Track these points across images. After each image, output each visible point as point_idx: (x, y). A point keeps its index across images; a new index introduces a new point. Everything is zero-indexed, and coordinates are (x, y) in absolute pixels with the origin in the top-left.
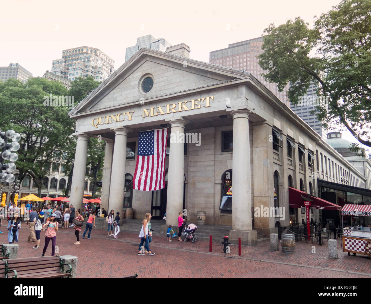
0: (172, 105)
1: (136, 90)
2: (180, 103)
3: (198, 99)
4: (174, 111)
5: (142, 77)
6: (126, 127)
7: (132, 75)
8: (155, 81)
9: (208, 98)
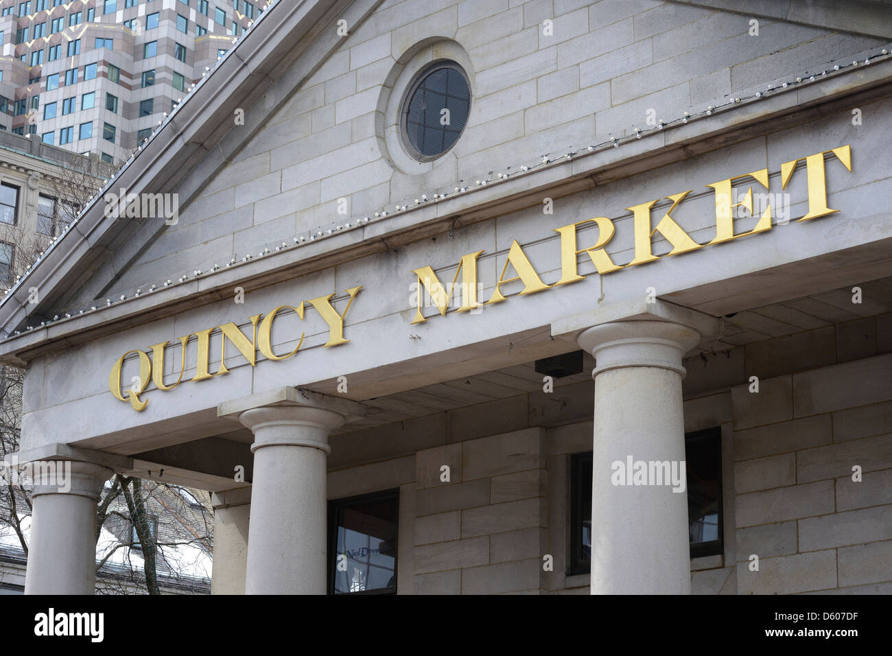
0: (595, 224)
1: (368, 149)
2: (641, 212)
3: (755, 175)
4: (602, 262)
5: (401, 64)
6: (318, 393)
7: (336, 57)
8: (479, 84)
9: (815, 163)
